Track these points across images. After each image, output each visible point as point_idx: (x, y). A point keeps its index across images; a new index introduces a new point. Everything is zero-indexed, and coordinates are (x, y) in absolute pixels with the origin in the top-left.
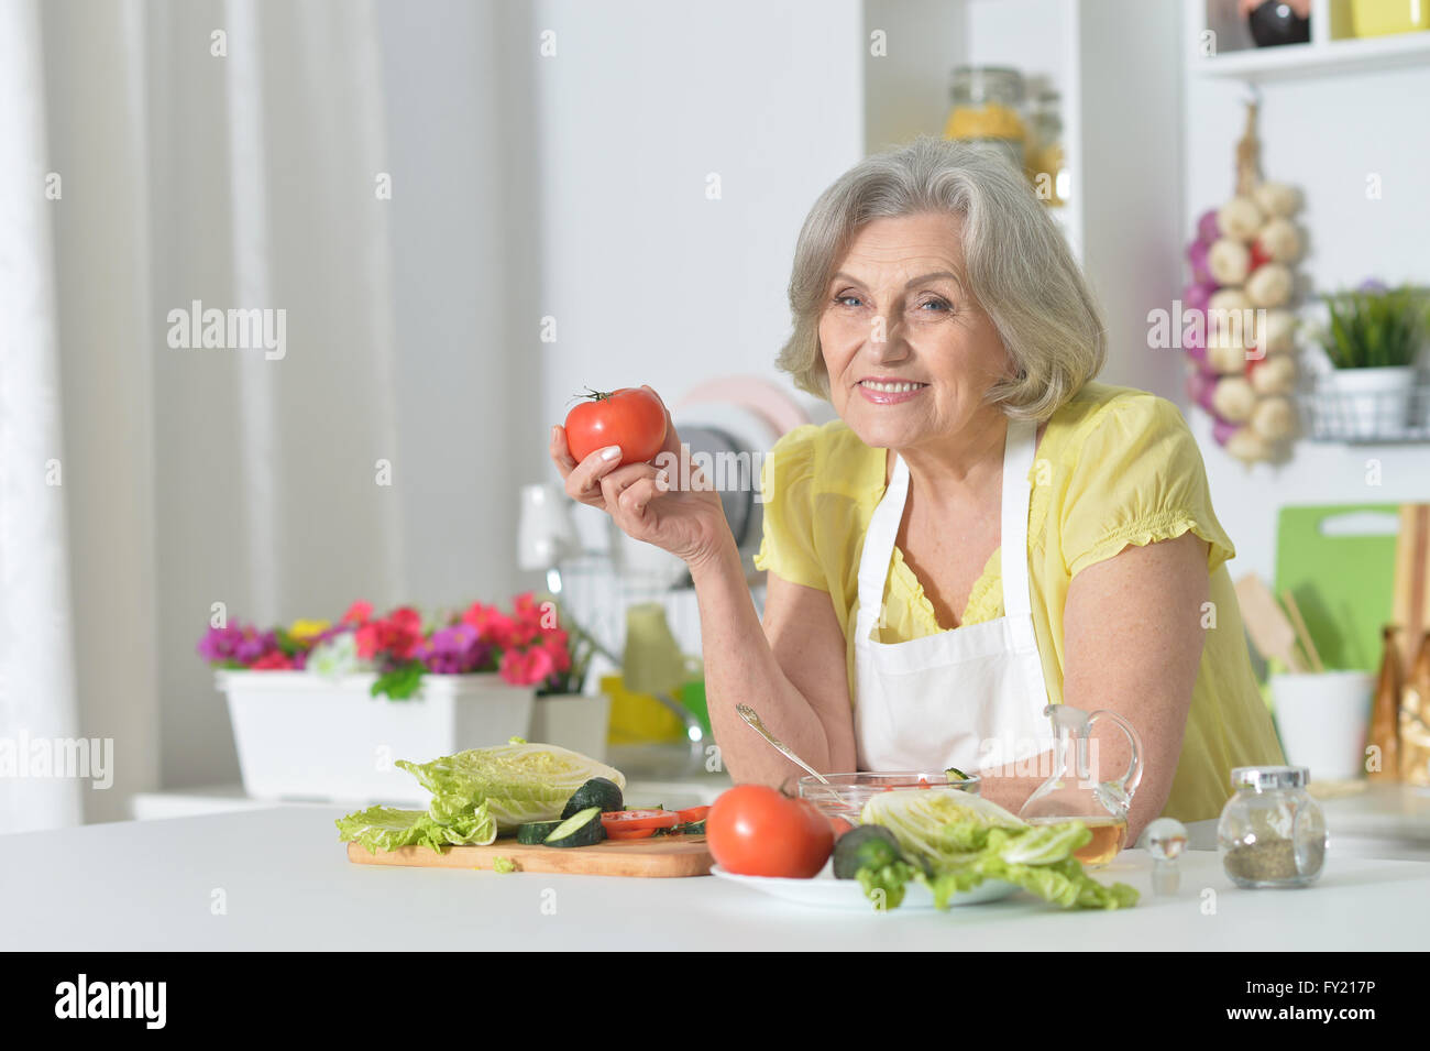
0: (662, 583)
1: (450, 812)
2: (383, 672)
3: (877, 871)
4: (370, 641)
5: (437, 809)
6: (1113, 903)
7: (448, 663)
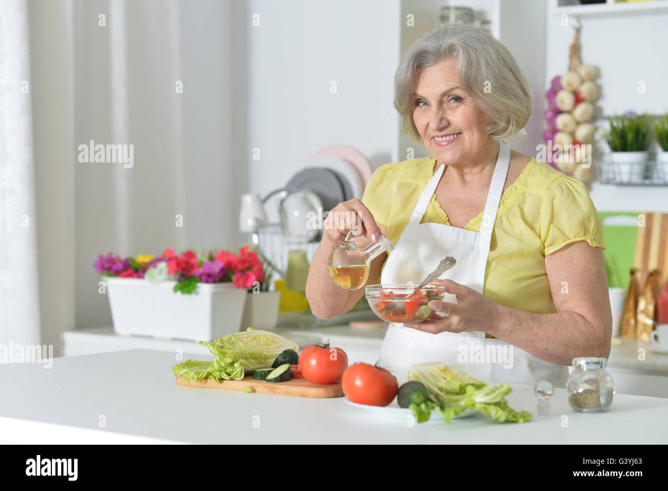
0: (305, 240)
1: (223, 365)
2: (179, 281)
3: (418, 405)
4: (174, 267)
5: (217, 363)
6: (521, 420)
7: (209, 278)
